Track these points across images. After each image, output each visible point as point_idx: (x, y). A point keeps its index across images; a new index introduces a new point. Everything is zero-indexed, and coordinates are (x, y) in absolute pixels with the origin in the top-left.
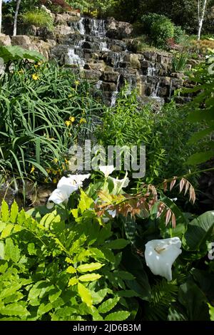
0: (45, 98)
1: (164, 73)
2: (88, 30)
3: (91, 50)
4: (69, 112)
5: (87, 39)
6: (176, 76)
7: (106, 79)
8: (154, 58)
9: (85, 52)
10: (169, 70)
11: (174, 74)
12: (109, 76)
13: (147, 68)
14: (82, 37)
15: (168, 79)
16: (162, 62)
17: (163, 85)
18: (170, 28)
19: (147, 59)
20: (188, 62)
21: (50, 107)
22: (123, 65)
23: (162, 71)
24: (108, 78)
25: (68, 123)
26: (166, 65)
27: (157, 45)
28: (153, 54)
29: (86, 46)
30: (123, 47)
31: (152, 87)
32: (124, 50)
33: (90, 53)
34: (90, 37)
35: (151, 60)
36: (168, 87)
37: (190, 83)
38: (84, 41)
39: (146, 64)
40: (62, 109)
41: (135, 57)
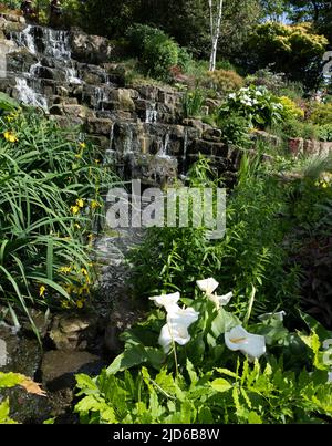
0: (34, 172)
1: (171, 119)
2: (40, 46)
3: (53, 81)
4: (75, 193)
5: (44, 63)
6: (191, 124)
7: (91, 130)
8: (153, 95)
9: (44, 84)
10: (177, 114)
11: (187, 120)
12: (97, 125)
13: (144, 111)
14: (35, 60)
15: (180, 128)
16: (166, 102)
17: (173, 137)
18: (173, 50)
19: (143, 96)
20: (204, 103)
21: (45, 186)
22: (110, 107)
23: (167, 116)
24: (95, 128)
25: (75, 209)
26: (172, 107)
27: (155, 75)
28: (151, 90)
29: (44, 74)
30: (102, 76)
31: (159, 142)
32: (103, 81)
33: (52, 85)
34: (49, 59)
35: (149, 98)
36: (182, 140)
37: (211, 135)
38: (39, 65)
39: (143, 105)
40: (63, 187)
41: (126, 94)
